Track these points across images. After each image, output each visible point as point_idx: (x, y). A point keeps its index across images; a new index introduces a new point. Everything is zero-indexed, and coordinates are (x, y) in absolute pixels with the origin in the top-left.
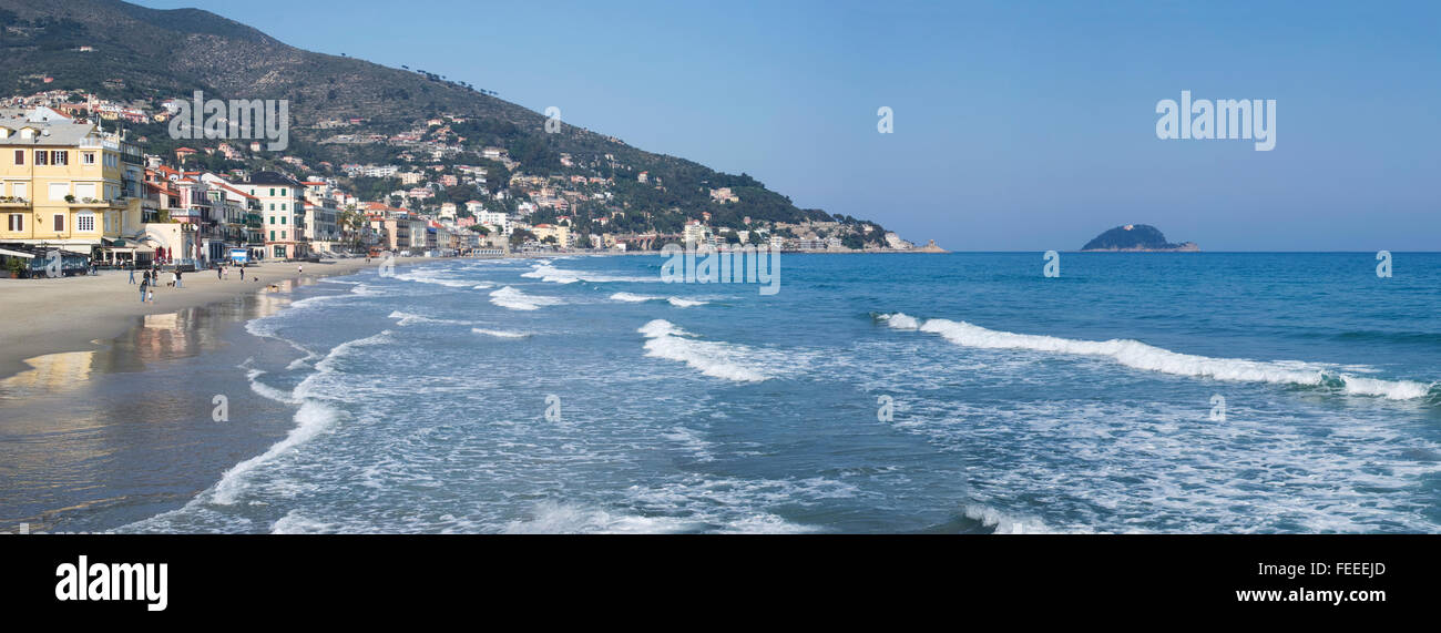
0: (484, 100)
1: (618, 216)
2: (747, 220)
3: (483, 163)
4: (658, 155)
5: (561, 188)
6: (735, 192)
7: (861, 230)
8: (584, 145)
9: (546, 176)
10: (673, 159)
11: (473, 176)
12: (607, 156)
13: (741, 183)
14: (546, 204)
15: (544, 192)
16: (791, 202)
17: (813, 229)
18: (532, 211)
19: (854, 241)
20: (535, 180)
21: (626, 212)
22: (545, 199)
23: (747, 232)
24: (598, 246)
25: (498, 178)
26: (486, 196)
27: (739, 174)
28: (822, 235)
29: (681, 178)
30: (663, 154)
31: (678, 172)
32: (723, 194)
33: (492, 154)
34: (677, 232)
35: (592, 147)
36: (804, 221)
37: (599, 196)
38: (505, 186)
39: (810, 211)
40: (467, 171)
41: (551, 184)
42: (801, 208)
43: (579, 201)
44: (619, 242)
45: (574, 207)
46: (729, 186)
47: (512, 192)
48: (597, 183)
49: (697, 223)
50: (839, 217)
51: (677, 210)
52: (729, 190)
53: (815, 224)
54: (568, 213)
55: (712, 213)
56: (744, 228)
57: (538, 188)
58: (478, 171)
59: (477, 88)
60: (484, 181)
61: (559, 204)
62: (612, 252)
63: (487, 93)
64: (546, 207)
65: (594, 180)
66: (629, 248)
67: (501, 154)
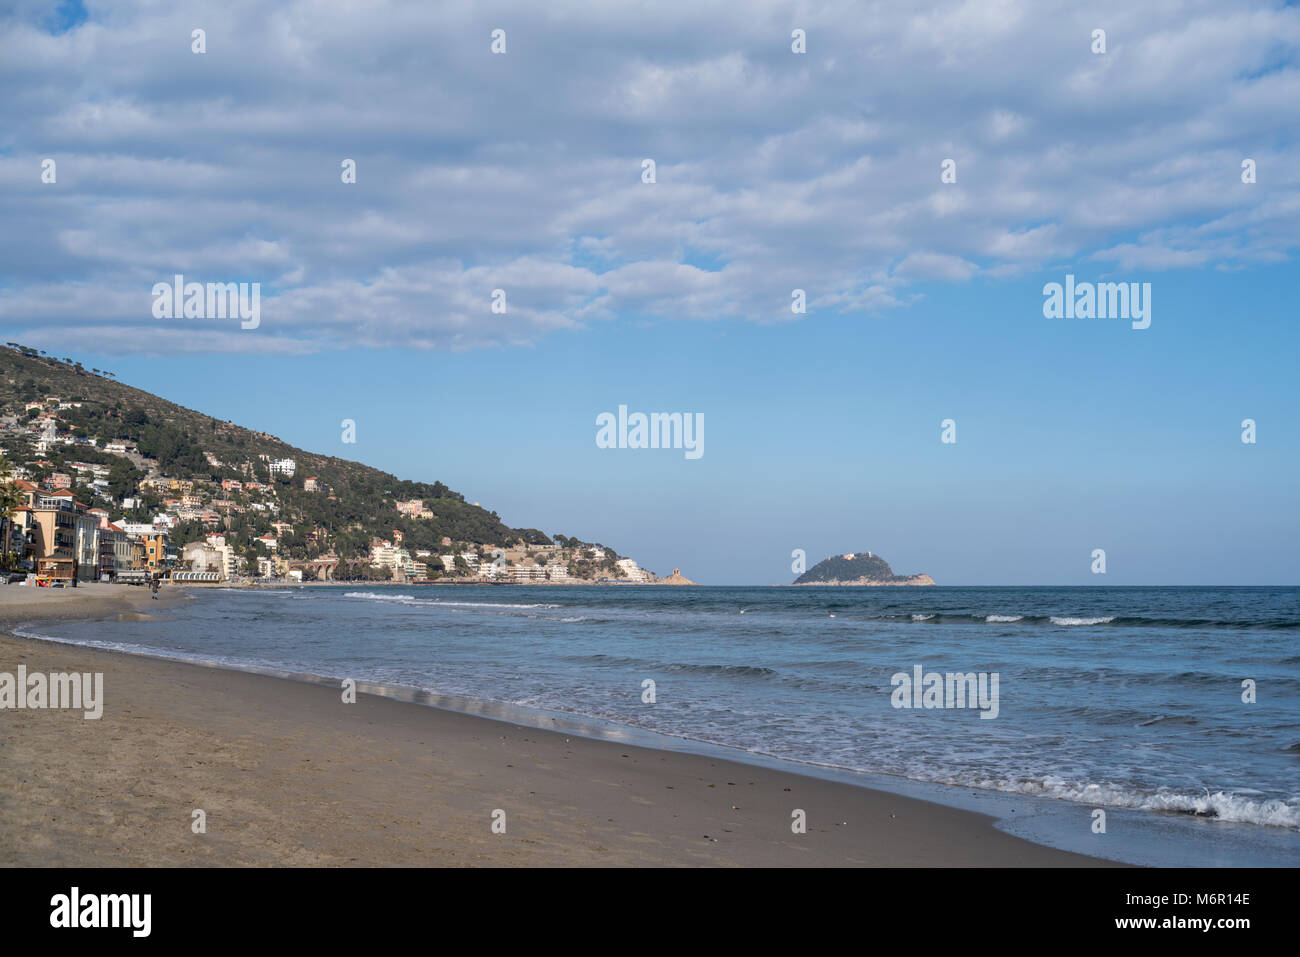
0: (97, 381)
1: (286, 534)
2: (447, 542)
3: (101, 459)
4: (323, 458)
5: (208, 497)
6: (429, 506)
7: (591, 555)
8: (230, 440)
9: (189, 478)
10: (343, 463)
11: (90, 476)
12: (262, 456)
13: (433, 493)
14: (190, 516)
15: (186, 501)
16: (499, 519)
17: (530, 554)
18: (171, 526)
19: (581, 569)
20: (175, 484)
21: (295, 528)
22: (188, 509)
23: (452, 557)
24: (268, 574)
25: (124, 481)
26: (109, 504)
27: (431, 483)
28: (543, 563)
29: (357, 487)
30: (330, 456)
31: (352, 479)
32: (413, 508)
33: (117, 448)
34: (363, 555)
35: (241, 444)
36: (518, 543)
37: (259, 507)
38: (135, 493)
39: (521, 530)
40: (82, 469)
41: (197, 487)
42: (511, 527)
43: (235, 514)
44: (292, 568)
45: (227, 521)
46: (421, 497)
47: (144, 499)
48: (255, 490)
49: (387, 545)
50: (559, 538)
51: (359, 527)
52: (419, 503)
53: (533, 547)
54: (220, 530)
55: (404, 531)
56: (446, 551)
57: (177, 495)
58: (97, 470)
59: (88, 368)
60: (106, 483)
61: (206, 515)
62: (284, 582)
63: (101, 374)
64: (192, 521)
65: (251, 486)
66: (306, 577)
67: (128, 449)
